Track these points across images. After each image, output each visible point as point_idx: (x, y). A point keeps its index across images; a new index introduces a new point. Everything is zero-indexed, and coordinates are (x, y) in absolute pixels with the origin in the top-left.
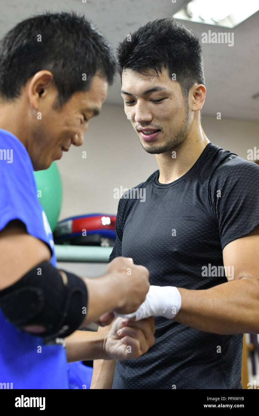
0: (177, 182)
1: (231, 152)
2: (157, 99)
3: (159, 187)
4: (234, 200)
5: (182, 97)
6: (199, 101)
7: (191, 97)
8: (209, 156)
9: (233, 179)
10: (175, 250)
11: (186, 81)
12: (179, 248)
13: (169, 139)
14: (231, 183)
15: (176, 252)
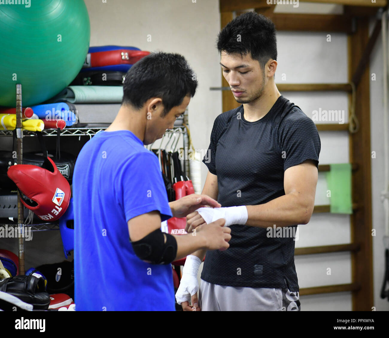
0: (257, 123)
1: (295, 105)
2: (243, 72)
3: (244, 122)
4: (293, 140)
5: (260, 70)
6: (272, 71)
7: (267, 68)
8: (279, 106)
9: (293, 129)
10: (256, 172)
11: (263, 59)
12: (258, 171)
13: (251, 96)
14: (291, 132)
15: (255, 174)
